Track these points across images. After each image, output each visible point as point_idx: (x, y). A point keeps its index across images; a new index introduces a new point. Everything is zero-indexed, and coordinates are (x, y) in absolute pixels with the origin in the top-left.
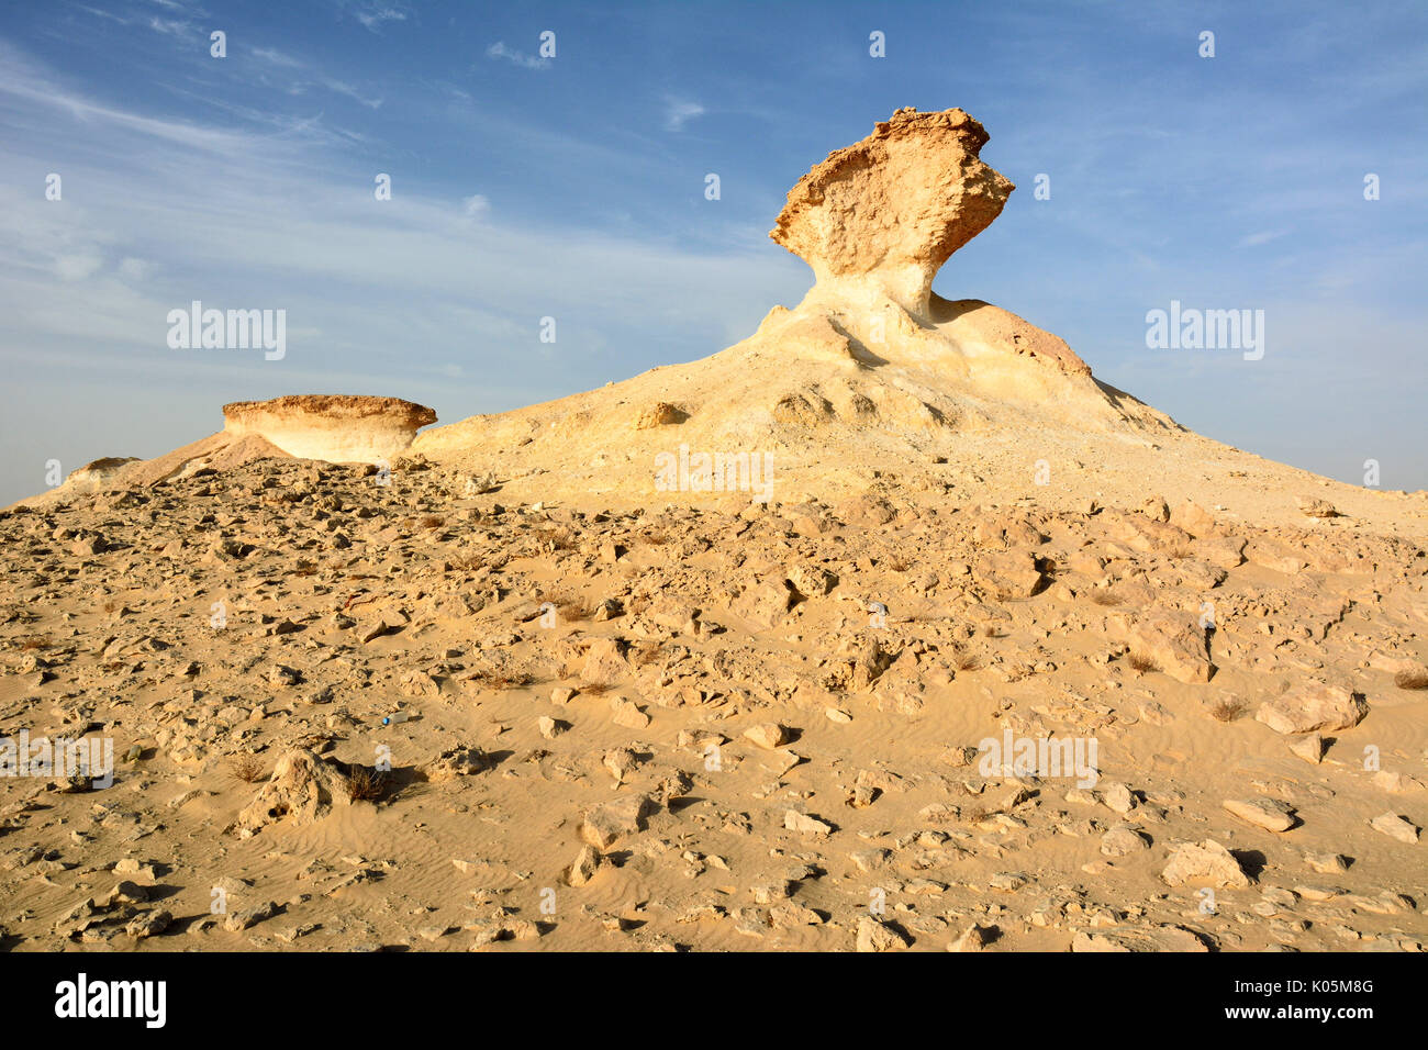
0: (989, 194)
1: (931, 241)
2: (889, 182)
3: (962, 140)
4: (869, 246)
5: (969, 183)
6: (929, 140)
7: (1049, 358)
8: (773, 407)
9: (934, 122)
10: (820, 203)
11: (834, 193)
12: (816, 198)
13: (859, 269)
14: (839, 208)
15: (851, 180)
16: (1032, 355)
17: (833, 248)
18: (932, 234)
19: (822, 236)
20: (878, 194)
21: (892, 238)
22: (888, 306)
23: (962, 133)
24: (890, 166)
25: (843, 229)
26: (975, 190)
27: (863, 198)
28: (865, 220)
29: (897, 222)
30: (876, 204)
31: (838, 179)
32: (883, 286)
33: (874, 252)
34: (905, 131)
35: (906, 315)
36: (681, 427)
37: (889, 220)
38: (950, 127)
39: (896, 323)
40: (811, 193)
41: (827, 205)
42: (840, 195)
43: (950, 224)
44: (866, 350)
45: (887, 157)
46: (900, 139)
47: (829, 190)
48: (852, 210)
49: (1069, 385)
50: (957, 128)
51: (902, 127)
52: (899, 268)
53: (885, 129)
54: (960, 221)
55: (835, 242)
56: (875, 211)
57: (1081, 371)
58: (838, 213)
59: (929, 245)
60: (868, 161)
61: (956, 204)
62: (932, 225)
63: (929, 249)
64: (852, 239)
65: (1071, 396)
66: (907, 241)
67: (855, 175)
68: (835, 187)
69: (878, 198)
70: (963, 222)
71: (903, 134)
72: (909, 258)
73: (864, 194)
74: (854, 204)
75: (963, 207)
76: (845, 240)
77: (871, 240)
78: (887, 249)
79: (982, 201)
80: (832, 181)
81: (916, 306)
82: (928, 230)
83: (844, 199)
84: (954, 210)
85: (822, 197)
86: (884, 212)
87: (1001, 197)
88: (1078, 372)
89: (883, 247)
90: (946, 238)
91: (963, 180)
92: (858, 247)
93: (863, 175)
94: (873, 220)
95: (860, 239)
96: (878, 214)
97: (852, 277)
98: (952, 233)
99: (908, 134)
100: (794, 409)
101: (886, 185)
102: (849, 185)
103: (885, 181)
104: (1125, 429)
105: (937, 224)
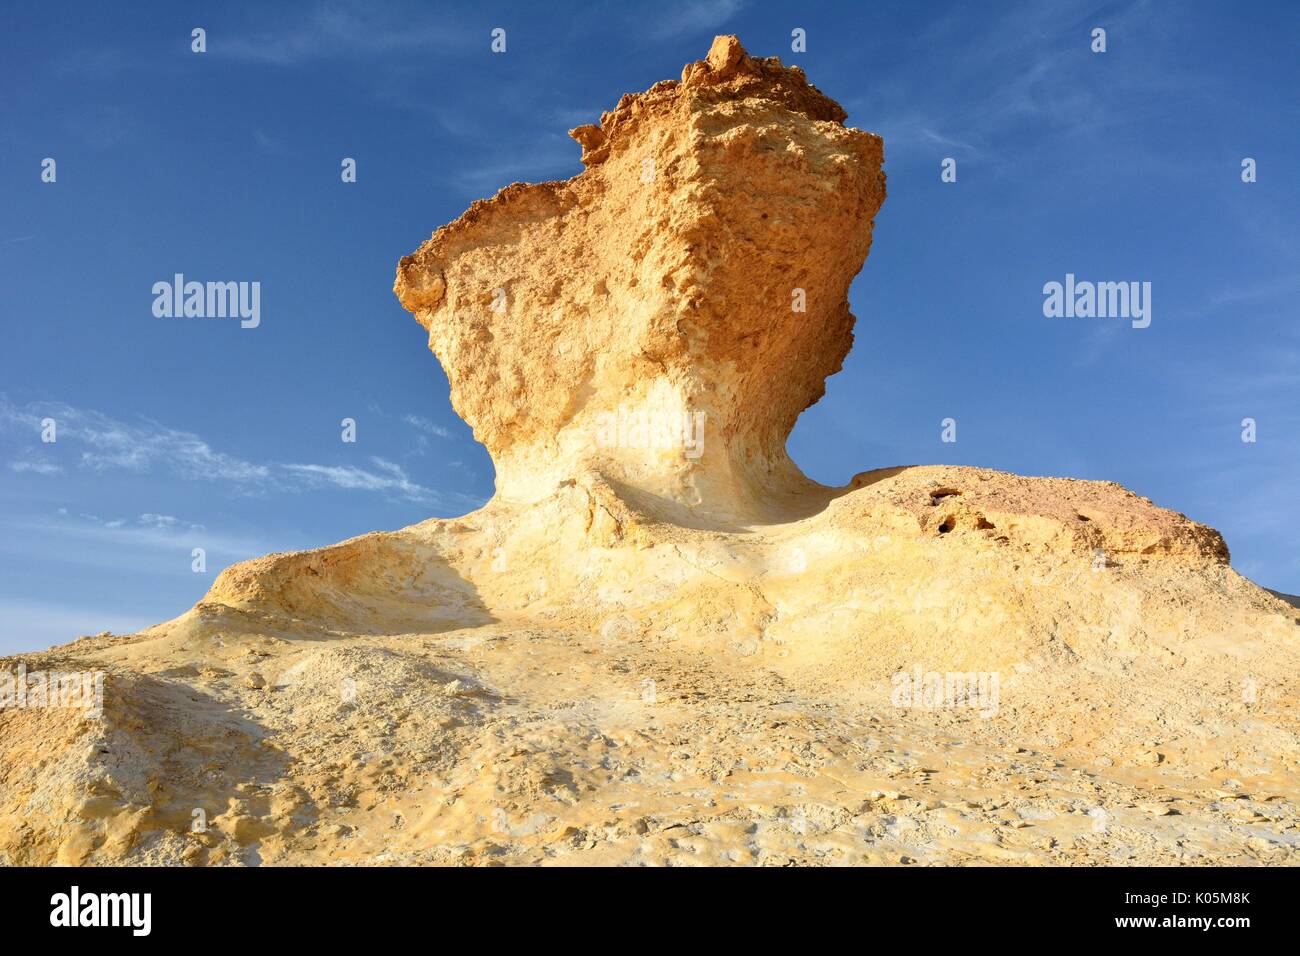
0: (792, 147)
1: (673, 301)
2: (599, 228)
4: (548, 359)
10: (437, 303)
11: (468, 270)
13: (539, 422)
15: (516, 240)
16: (983, 524)
17: (471, 386)
18: (667, 281)
20: (570, 252)
21: (595, 328)
23: (740, 80)
24: (609, 202)
25: (487, 337)
27: (534, 271)
28: (536, 309)
29: (602, 289)
30: (562, 270)
31: (481, 242)
32: (589, 445)
33: (564, 374)
34: (628, 125)
35: (609, 493)
37: (584, 294)
39: (579, 521)
40: (411, 280)
41: (452, 297)
42: (482, 272)
43: (700, 242)
46: (626, 147)
47: (456, 267)
51: (622, 119)
52: (629, 401)
53: (594, 139)
54: (726, 228)
55: (471, 370)
56: (559, 284)
57: (1177, 545)
58: (474, 307)
59: (671, 314)
60: (556, 203)
61: (692, 180)
62: (663, 260)
63: (672, 325)
64: (508, 352)
65: (1138, 635)
66: (623, 323)
67: (524, 233)
68: (466, 258)
69: (569, 260)
70: (736, 229)
71: (628, 133)
72: (640, 365)
73: (543, 259)
74: (510, 282)
75: (713, 182)
76: (494, 363)
77: (551, 348)
78: (589, 359)
79: (771, 164)
80: (465, 250)
81: (678, 485)
82: (658, 275)
83: (490, 277)
84: (692, 197)
85: (438, 281)
86: (578, 281)
87: (841, 158)
88: (1166, 545)
89: (578, 355)
90: (709, 286)
91: (696, 116)
92: (526, 372)
93: (544, 229)
94: (552, 303)
95: (526, 352)
96: (566, 288)
97: (534, 448)
98: (719, 270)
99: (635, 128)
101: (591, 234)
102: (510, 249)
103: (590, 227)
105: (670, 252)
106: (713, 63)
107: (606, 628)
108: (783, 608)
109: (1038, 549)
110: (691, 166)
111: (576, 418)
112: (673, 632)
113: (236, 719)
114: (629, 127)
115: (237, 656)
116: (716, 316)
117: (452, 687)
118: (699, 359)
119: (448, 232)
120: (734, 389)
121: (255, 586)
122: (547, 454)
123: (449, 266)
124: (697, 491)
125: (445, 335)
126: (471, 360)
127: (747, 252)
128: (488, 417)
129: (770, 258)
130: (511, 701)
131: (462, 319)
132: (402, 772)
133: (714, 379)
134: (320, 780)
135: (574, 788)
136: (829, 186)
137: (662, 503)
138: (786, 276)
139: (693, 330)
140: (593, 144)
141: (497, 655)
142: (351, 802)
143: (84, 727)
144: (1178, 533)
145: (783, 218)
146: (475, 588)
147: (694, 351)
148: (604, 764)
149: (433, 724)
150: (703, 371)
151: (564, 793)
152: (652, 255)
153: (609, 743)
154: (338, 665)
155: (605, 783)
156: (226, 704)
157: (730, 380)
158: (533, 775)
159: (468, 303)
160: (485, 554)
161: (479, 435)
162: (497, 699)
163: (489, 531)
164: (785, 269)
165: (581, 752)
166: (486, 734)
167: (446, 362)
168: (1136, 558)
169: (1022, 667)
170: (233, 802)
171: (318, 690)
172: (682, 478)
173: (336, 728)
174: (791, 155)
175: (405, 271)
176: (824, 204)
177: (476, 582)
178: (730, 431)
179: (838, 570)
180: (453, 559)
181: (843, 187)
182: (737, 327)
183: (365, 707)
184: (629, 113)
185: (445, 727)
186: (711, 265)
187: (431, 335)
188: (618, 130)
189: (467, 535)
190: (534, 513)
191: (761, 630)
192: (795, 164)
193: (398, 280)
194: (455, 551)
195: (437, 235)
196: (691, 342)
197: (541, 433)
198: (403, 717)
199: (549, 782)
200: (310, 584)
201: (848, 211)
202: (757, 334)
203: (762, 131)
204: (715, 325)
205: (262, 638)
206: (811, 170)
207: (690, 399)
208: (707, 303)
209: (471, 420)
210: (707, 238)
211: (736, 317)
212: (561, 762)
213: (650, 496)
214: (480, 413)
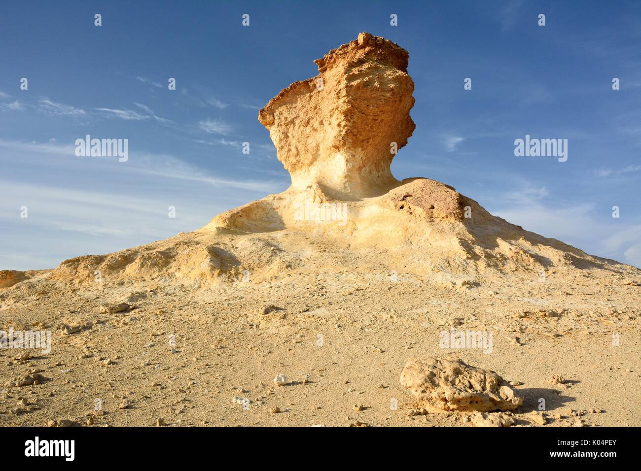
1: (341, 131)
2: (322, 99)
3: (367, 54)
4: (305, 145)
5: (351, 78)
7: (422, 209)
9: (350, 48)
10: (272, 124)
11: (281, 113)
12: (268, 119)
13: (303, 164)
14: (283, 123)
15: (296, 102)
16: (410, 209)
17: (283, 152)
18: (339, 125)
20: (313, 107)
21: (319, 136)
22: (311, 187)
23: (367, 49)
25: (287, 137)
26: (355, 83)
27: (301, 114)
28: (302, 128)
29: (321, 123)
30: (310, 114)
31: (285, 103)
32: (319, 174)
33: (310, 150)
34: (332, 60)
35: (320, 191)
37: (316, 124)
38: (358, 47)
39: (312, 199)
40: (263, 117)
41: (277, 122)
42: (285, 114)
43: (348, 114)
45: (324, 82)
46: (332, 67)
47: (277, 112)
48: (293, 122)
49: (429, 231)
51: (330, 58)
52: (329, 159)
53: (322, 64)
54: (355, 110)
55: (282, 147)
56: (309, 120)
57: (449, 217)
58: (283, 126)
59: (340, 135)
60: (309, 88)
61: (344, 96)
62: (337, 118)
63: (341, 138)
64: (294, 142)
65: (426, 240)
66: (327, 136)
67: (299, 99)
68: (280, 109)
69: (312, 111)
70: (358, 110)
71: (333, 63)
72: (332, 149)
73: (304, 110)
74: (294, 118)
75: (350, 97)
76: (290, 145)
77: (306, 141)
78: (318, 146)
79: (369, 90)
80: (280, 106)
81: (343, 186)
82: (337, 123)
83: (288, 116)
84: (344, 102)
85: (272, 117)
86: (315, 119)
87: (392, 86)
88: (447, 217)
89: (314, 145)
90: (351, 127)
91: (345, 76)
92: (299, 148)
93: (305, 98)
94: (307, 126)
95: (299, 142)
96: (311, 121)
97: (302, 172)
99: (335, 62)
100: (76, 268)
101: (320, 101)
102: (294, 105)
103: (320, 98)
104: (461, 269)
105: (339, 116)
106: (359, 42)
107: (315, 231)
108: (359, 227)
109: (417, 216)
110: (344, 93)
111: (314, 163)
112: (330, 233)
113: (230, 254)
114: (333, 61)
115: (226, 239)
116: (354, 135)
117: (272, 248)
118: (349, 148)
119: (274, 101)
120: (362, 156)
121: (227, 221)
122: (306, 174)
123: (275, 112)
124: (348, 188)
125: (275, 134)
126: (282, 144)
127: (362, 117)
128: (288, 162)
129: (370, 118)
130: (284, 251)
131: (279, 131)
132: (262, 265)
133: (354, 153)
134: (247, 266)
135: (291, 268)
136: (388, 95)
137: (337, 192)
138: (376, 122)
139: (347, 140)
140: (322, 65)
141: (285, 239)
142: (253, 269)
143: (207, 256)
144: (450, 214)
145: (373, 106)
146: (282, 218)
147: (348, 145)
148: (298, 264)
149: (268, 256)
150: (351, 151)
151: (289, 269)
152: (335, 116)
153: (301, 260)
154: (249, 243)
155: (298, 268)
156: (228, 251)
157: (360, 154)
158: (285, 266)
159: (281, 125)
160: (286, 207)
161: (286, 167)
162: (282, 251)
163: (288, 200)
164: (375, 120)
165: (295, 262)
166: (278, 258)
167: (275, 144)
168: (439, 219)
169: (399, 246)
170: (233, 269)
171: (245, 249)
172: (344, 184)
173: (249, 256)
174: (376, 87)
175: (261, 114)
176: (387, 101)
177: (283, 216)
178: (360, 169)
179: (374, 218)
180: (277, 208)
181: (393, 94)
182: (361, 138)
183: (255, 253)
184: (333, 56)
185: (270, 257)
186: (352, 121)
187: (271, 133)
188: (329, 62)
189: (281, 200)
190: (300, 194)
191: (352, 233)
192: (377, 89)
193: (259, 117)
194: (278, 206)
195: (270, 102)
196: (347, 143)
197: (304, 167)
198: (262, 255)
199: (287, 267)
200: (240, 219)
201: (395, 102)
202: (368, 139)
203: (366, 79)
204: (354, 138)
205: (231, 235)
206: (383, 90)
207: (347, 160)
208: (351, 132)
209: (283, 162)
210: (350, 113)
211: (360, 135)
212: (290, 263)
213: (334, 190)
214: (286, 160)
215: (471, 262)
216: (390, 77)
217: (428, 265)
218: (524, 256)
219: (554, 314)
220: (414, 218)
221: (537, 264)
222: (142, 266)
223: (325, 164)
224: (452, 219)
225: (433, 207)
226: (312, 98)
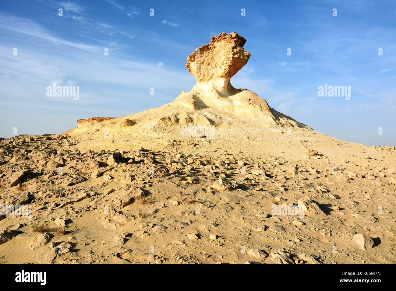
0: (241, 57)
1: (225, 71)
2: (214, 55)
3: (235, 42)
4: (208, 73)
5: (234, 54)
6: (226, 42)
7: (257, 106)
8: (158, 120)
9: (228, 36)
10: (194, 61)
12: (192, 60)
13: (206, 80)
14: (199, 62)
15: (203, 54)
16: (253, 105)
17: (198, 74)
18: (225, 69)
19: (195, 71)
20: (211, 58)
21: (214, 71)
22: (212, 91)
23: (235, 39)
24: (215, 50)
25: (200, 68)
26: (236, 56)
27: (206, 59)
29: (216, 66)
30: (210, 61)
32: (212, 85)
33: (210, 75)
34: (219, 39)
35: (217, 93)
36: (133, 127)
37: (214, 66)
38: (232, 38)
39: (214, 96)
40: (191, 58)
41: (196, 61)
42: (199, 59)
43: (230, 66)
44: (204, 104)
45: (214, 47)
46: (218, 42)
47: (196, 57)
48: (203, 63)
49: (262, 114)
50: (234, 38)
51: (219, 38)
52: (217, 79)
53: (214, 39)
54: (233, 65)
55: (198, 72)
56: (210, 63)
60: (208, 49)
61: (231, 60)
63: (224, 74)
64: (203, 71)
65: (262, 117)
66: (218, 71)
72: (219, 76)
74: (203, 61)
75: (233, 61)
76: (201, 72)
77: (208, 71)
78: (213, 74)
80: (197, 55)
81: (222, 91)
83: (201, 60)
85: (194, 59)
86: (212, 63)
87: (246, 58)
90: (229, 70)
92: (205, 74)
93: (207, 53)
94: (209, 65)
95: (205, 71)
97: (204, 82)
98: (231, 69)
100: (165, 121)
101: (213, 55)
102: (202, 56)
103: (213, 54)
104: (275, 127)
105: (226, 66)
106: (232, 36)
107: (219, 109)
108: (235, 109)
109: (257, 108)
111: (210, 80)
112: (225, 110)
122: (206, 84)
124: (224, 92)
125: (193, 66)
131: (197, 65)
136: (244, 61)
139: (226, 75)
144: (267, 108)
147: (226, 77)
151: (231, 125)
152: (224, 66)
155: (233, 124)
160: (202, 97)
168: (264, 110)
169: (254, 118)
177: (203, 101)
179: (241, 106)
187: (191, 65)
191: (233, 111)
192: (241, 59)
206: (243, 59)
208: (229, 72)
213: (220, 92)
215: (277, 125)
216: (245, 55)
217: (267, 126)
218: (288, 124)
219: (306, 141)
220: (256, 109)
221: (291, 126)
222: (186, 122)
223: (215, 81)
224: (268, 110)
225: (261, 106)
226: (210, 53)
